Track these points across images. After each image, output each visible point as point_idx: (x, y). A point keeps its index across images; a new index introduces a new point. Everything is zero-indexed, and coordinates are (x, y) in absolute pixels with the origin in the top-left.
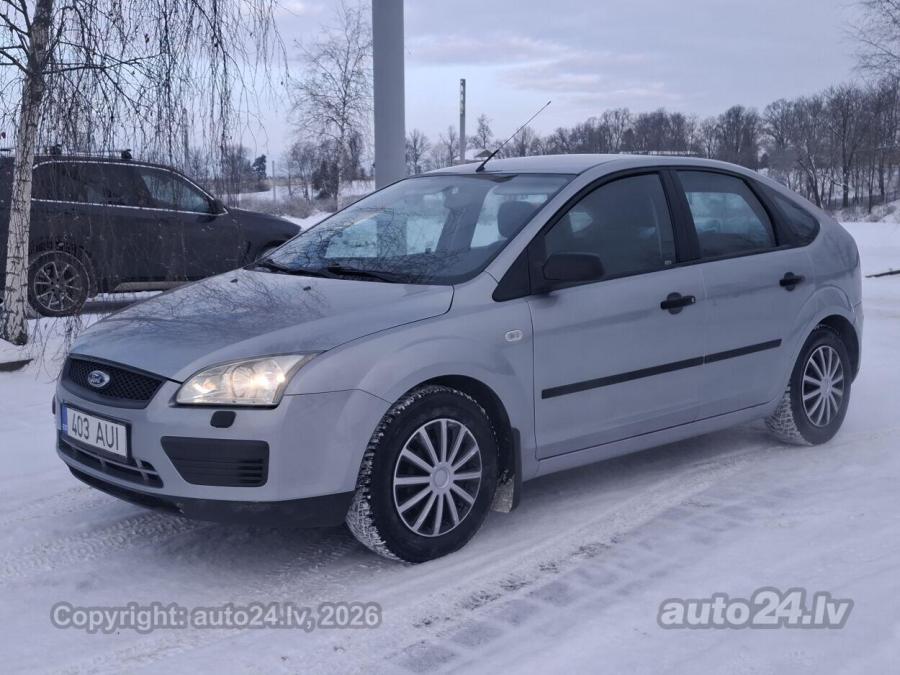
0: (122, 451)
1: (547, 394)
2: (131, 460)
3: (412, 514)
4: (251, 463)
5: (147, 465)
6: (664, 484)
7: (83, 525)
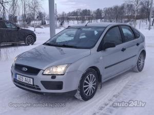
0: (32, 83)
1: (106, 68)
2: (34, 85)
3: (86, 92)
4: (59, 85)
5: (37, 86)
6: (120, 81)
7: (18, 96)
